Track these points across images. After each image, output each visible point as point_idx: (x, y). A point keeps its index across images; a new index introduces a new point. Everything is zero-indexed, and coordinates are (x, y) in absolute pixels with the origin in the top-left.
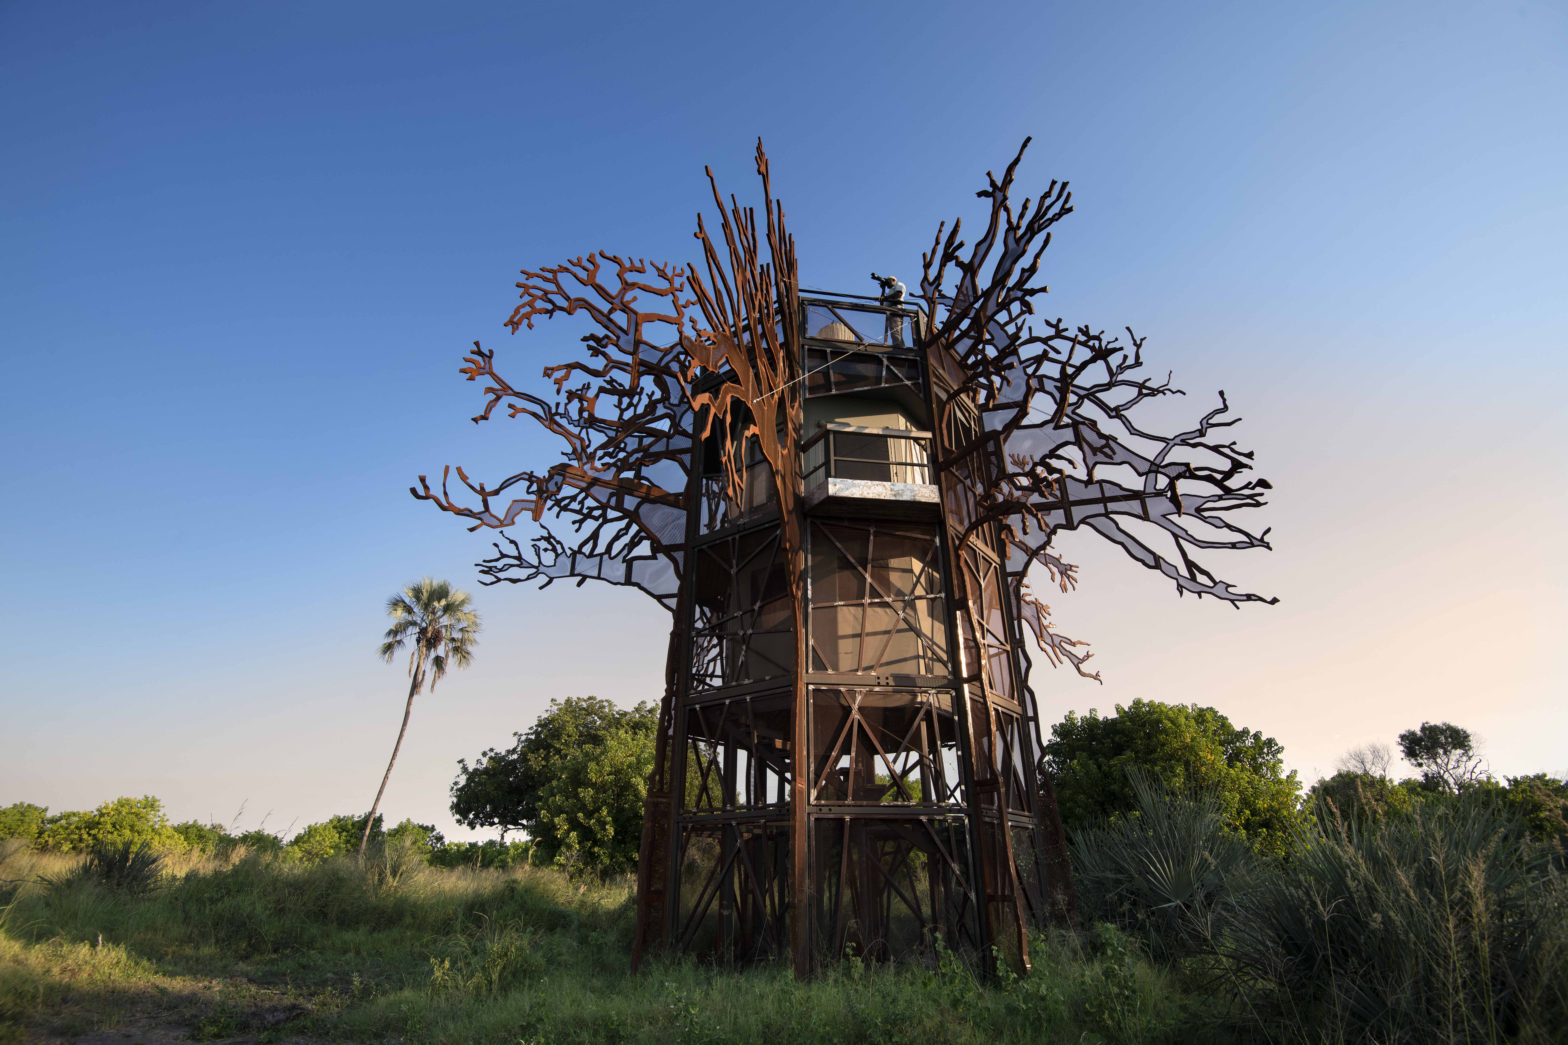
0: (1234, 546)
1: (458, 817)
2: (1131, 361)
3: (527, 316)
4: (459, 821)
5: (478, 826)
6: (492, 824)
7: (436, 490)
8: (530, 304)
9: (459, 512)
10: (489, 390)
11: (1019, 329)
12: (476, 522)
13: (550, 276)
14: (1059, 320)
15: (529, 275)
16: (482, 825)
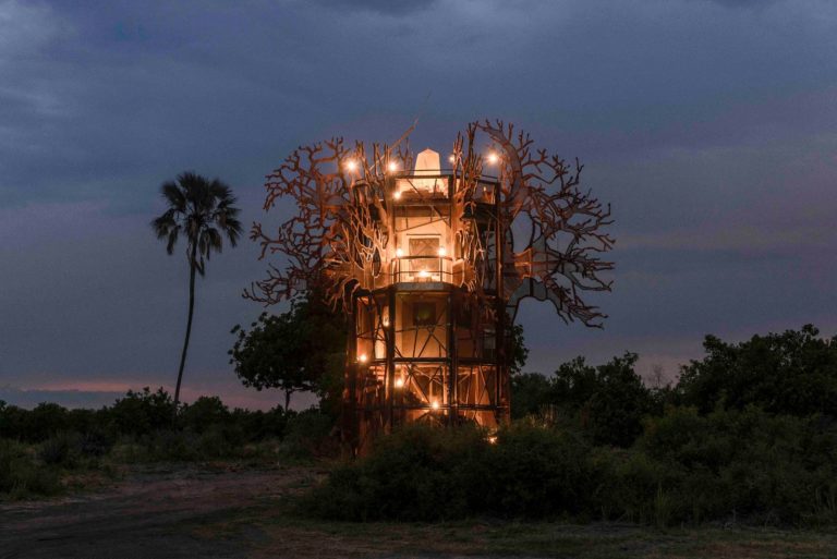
0: (596, 289)
1: (244, 379)
2: (573, 181)
3: (272, 200)
4: (244, 383)
5: (264, 387)
6: (277, 385)
7: (251, 294)
8: (272, 193)
9: (259, 300)
10: (263, 243)
11: (525, 154)
12: (266, 303)
13: (277, 173)
14: (544, 151)
15: (270, 177)
16: (268, 386)
